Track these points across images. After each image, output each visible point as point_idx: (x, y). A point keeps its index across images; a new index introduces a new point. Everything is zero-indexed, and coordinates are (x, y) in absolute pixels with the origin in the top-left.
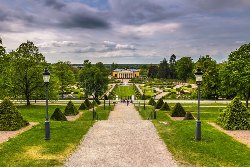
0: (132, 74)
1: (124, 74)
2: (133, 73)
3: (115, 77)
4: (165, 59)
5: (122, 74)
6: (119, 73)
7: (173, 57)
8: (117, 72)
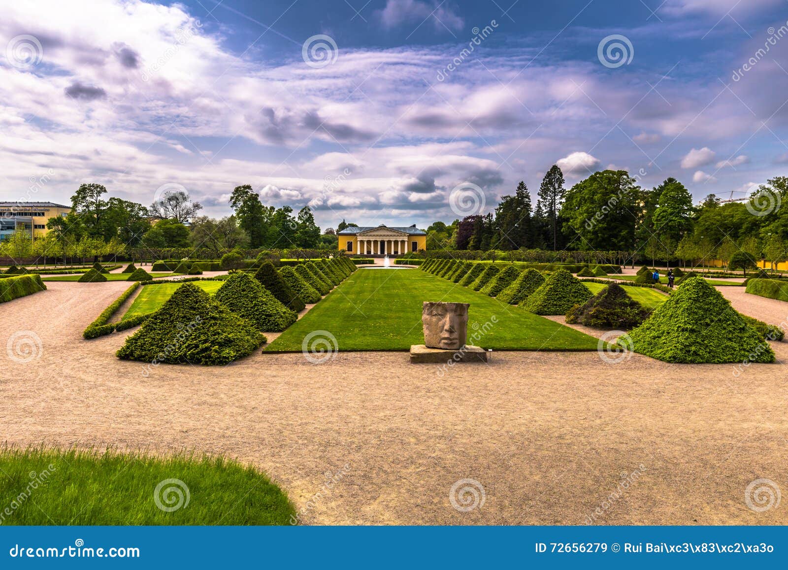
0: (403, 242)
1: (376, 242)
2: (406, 239)
3: (348, 253)
4: (522, 184)
5: (369, 242)
6: (359, 238)
7: (554, 176)
8: (355, 235)
